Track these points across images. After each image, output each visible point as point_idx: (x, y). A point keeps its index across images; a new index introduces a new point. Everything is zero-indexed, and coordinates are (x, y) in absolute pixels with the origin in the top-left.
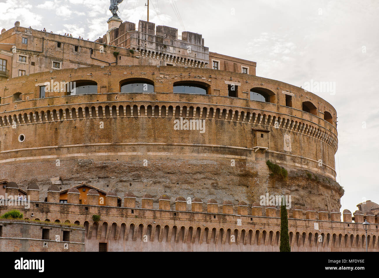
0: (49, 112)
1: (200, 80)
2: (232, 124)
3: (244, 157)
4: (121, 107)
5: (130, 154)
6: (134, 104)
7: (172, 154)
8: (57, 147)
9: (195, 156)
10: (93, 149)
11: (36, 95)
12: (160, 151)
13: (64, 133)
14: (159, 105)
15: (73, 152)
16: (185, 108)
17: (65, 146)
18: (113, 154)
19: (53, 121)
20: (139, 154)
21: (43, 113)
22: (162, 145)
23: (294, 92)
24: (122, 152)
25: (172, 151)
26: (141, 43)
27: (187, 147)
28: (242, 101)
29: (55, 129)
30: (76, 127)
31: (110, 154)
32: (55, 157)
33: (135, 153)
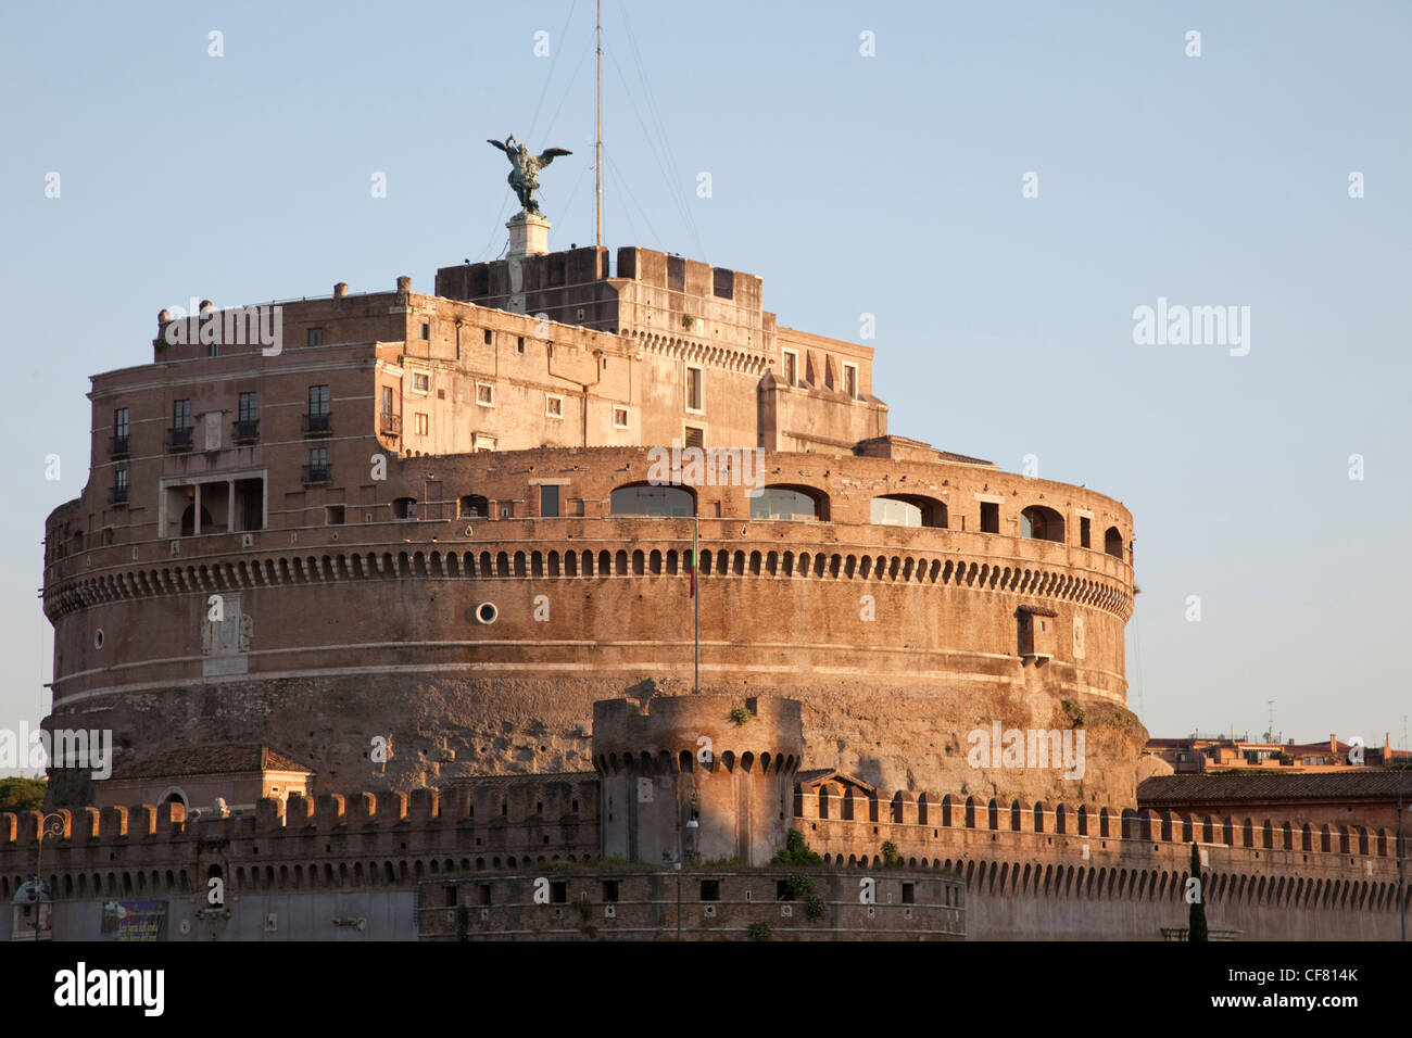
0: (571, 555)
1: (927, 493)
2: (983, 596)
3: (1004, 679)
4: (756, 556)
5: (774, 669)
6: (787, 548)
7: (866, 673)
8: (593, 643)
9: (912, 678)
11: (530, 507)
12: (843, 665)
13: (611, 610)
14: (841, 553)
15: (635, 659)
16: (895, 560)
17: (615, 643)
18: (734, 668)
19: (580, 577)
20: (795, 669)
21: (554, 555)
22: (845, 650)
23: (1096, 508)
24: (756, 663)
25: (865, 666)
27: (898, 656)
28: (1005, 541)
29: (584, 600)
30: (641, 597)
31: (727, 667)
32: (589, 667)
33: (785, 669)
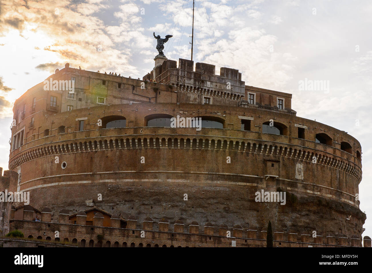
0: (85, 143)
1: (216, 116)
2: (244, 154)
3: (255, 185)
4: (145, 140)
5: (152, 180)
6: (157, 137)
7: (188, 182)
8: (91, 173)
9: (209, 183)
10: (121, 176)
11: (76, 128)
12: (179, 179)
13: (98, 162)
14: (178, 138)
15: (104, 179)
16: (201, 140)
17: (98, 173)
18: (137, 180)
19: (90, 151)
20: (160, 180)
21: (81, 143)
22: (180, 173)
23: (307, 125)
24: (145, 178)
25: (189, 179)
26: (180, 79)
27: (203, 175)
28: (254, 134)
29: (90, 158)
30: (107, 156)
31: (135, 180)
32: (90, 182)
33: (156, 180)
